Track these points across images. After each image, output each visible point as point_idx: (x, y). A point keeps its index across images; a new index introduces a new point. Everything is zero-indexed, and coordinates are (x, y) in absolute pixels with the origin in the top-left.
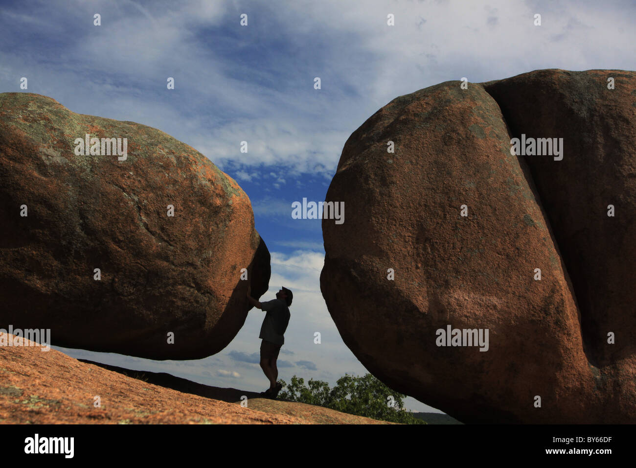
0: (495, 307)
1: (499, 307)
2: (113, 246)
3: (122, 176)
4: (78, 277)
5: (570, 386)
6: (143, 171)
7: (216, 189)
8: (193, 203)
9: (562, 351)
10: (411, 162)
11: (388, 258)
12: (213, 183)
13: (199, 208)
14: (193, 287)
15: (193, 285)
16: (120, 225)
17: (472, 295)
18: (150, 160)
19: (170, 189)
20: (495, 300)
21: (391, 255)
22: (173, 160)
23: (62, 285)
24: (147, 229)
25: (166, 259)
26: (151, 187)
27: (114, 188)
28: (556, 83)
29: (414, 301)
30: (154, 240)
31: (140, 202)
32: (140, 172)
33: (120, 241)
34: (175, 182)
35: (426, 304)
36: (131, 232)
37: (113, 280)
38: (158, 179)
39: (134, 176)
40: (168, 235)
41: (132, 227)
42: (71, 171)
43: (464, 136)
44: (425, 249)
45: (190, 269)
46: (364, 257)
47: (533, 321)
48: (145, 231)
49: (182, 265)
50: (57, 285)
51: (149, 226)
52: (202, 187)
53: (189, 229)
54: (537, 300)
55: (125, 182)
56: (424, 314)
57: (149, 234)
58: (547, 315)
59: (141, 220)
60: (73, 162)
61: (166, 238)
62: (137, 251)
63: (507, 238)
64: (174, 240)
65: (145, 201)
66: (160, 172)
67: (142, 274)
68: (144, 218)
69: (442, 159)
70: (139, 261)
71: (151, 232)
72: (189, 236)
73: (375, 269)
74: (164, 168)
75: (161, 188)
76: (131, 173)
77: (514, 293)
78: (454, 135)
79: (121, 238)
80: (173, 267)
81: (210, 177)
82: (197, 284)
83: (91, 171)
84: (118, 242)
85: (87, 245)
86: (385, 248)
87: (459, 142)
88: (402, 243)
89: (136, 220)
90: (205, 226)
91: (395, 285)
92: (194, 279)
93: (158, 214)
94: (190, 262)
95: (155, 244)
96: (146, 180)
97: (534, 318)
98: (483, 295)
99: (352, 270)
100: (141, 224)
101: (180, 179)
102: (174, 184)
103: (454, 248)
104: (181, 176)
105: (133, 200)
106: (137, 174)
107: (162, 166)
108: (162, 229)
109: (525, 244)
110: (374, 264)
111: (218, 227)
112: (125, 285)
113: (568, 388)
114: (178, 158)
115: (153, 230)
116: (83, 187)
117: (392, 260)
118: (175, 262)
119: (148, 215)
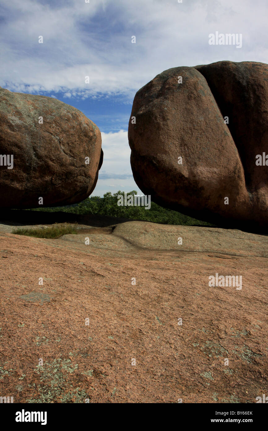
0: (215, 172)
1: (217, 172)
2: (51, 163)
3: (50, 127)
4: (36, 180)
5: (241, 201)
6: (59, 123)
7: (90, 128)
8: (82, 136)
9: (239, 188)
10: (175, 109)
11: (169, 154)
12: (88, 125)
13: (85, 139)
14: (84, 176)
15: (84, 175)
16: (53, 152)
17: (206, 168)
18: (61, 117)
19: (72, 131)
20: (215, 170)
21: (170, 153)
22: (70, 116)
23: (28, 185)
24: (64, 152)
25: (73, 165)
26: (64, 131)
27: (47, 134)
29: (182, 173)
30: (68, 157)
31: (60, 140)
32: (58, 124)
33: (53, 160)
34: (73, 127)
35: (188, 173)
36: (58, 155)
37: (52, 179)
38: (66, 126)
39: (55, 127)
40: (73, 154)
41: (58, 152)
42: (26, 127)
43: (197, 95)
44: (185, 149)
45: (83, 168)
46: (158, 154)
47: (230, 177)
48: (64, 153)
49: (80, 167)
50: (26, 185)
51: (65, 150)
52: (85, 128)
53: (82, 149)
54: (232, 168)
55: (52, 130)
56: (187, 178)
57: (66, 155)
58: (235, 174)
59: (61, 148)
60: (26, 122)
61: (72, 155)
62: (61, 163)
63: (218, 142)
64: (76, 155)
65: (62, 139)
66: (66, 123)
67: (64, 174)
68: (62, 147)
69: (188, 107)
70: (62, 168)
71: (66, 153)
72: (82, 153)
73: (164, 160)
74: (68, 121)
75: (68, 131)
76: (54, 125)
77: (223, 166)
78: (192, 95)
79: (54, 158)
80: (76, 168)
81: (86, 122)
82: (85, 174)
83: (35, 126)
84: (52, 161)
85: (39, 164)
86: (167, 150)
87: (195, 98)
88: (175, 147)
89: (60, 149)
90: (88, 147)
91: (173, 166)
92: (85, 172)
93: (68, 144)
94: (83, 165)
95: (68, 159)
96: (61, 128)
97: (230, 176)
98: (211, 168)
99: (153, 161)
100: (62, 150)
101: (75, 125)
102: (73, 128)
103: (197, 148)
104: (75, 124)
105: (57, 139)
106: (57, 125)
107: (66, 120)
108: (71, 151)
109: (225, 144)
110: (163, 157)
111: (92, 146)
112: (57, 180)
113: (240, 202)
114: (72, 115)
115: (67, 152)
116: (33, 135)
117: (171, 155)
118: (77, 166)
119: (64, 145)
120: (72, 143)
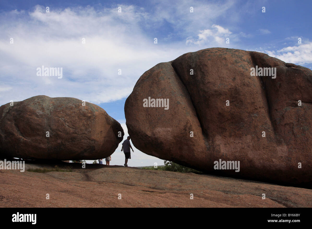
0: (169, 131)
1: (170, 131)
2: (59, 133)
3: (59, 114)
4: (53, 142)
5: (199, 151)
6: (65, 111)
7: (88, 111)
8: (81, 117)
9: (194, 141)
10: (143, 92)
12: (87, 110)
13: (83, 118)
14: (87, 140)
15: (87, 139)
16: (60, 127)
17: (162, 128)
18: (67, 108)
19: (73, 114)
20: (169, 129)
21: (139, 121)
22: (74, 106)
23: (49, 145)
25: (76, 133)
26: (67, 115)
27: (57, 117)
28: (187, 57)
29: (146, 133)
30: (71, 129)
32: (64, 111)
33: (61, 131)
34: (75, 112)
35: (150, 133)
37: (62, 142)
38: (69, 112)
39: (62, 113)
40: (75, 127)
41: (64, 127)
42: (45, 115)
43: (158, 81)
44: (149, 117)
45: (84, 135)
47: (181, 133)
49: (81, 134)
50: (48, 145)
52: (83, 112)
53: (81, 124)
54: (182, 127)
55: (60, 115)
56: (150, 137)
57: (69, 128)
58: (186, 131)
59: (66, 124)
60: (45, 113)
61: (75, 128)
62: (67, 133)
63: (172, 109)
64: (77, 128)
65: (66, 119)
66: (70, 110)
67: (70, 139)
68: (67, 124)
69: (152, 89)
70: (68, 136)
71: (70, 127)
72: (82, 126)
73: (136, 126)
74: (71, 109)
75: (71, 115)
76: (61, 112)
77: (175, 126)
78: (155, 81)
79: (61, 130)
80: (79, 135)
81: (86, 108)
82: (88, 138)
83: (51, 114)
84: (61, 132)
85: (53, 134)
87: (156, 83)
88: (142, 117)
89: (64, 125)
90: (86, 122)
92: (86, 137)
93: (71, 122)
94: (84, 133)
95: (72, 130)
96: (66, 114)
97: (182, 132)
98: (166, 128)
100: (66, 126)
101: (76, 111)
102: (74, 113)
103: (156, 115)
104: (76, 110)
105: (63, 120)
106: (63, 112)
107: (70, 109)
108: (73, 126)
109: (177, 110)
110: (135, 124)
111: (91, 122)
112: (66, 142)
114: (75, 106)
115: (70, 126)
116: (49, 119)
117: (140, 122)
118: (79, 134)
119: (68, 123)
120: (74, 121)
